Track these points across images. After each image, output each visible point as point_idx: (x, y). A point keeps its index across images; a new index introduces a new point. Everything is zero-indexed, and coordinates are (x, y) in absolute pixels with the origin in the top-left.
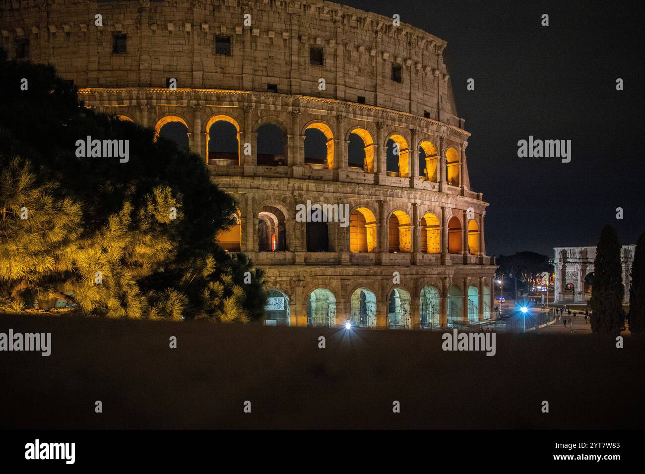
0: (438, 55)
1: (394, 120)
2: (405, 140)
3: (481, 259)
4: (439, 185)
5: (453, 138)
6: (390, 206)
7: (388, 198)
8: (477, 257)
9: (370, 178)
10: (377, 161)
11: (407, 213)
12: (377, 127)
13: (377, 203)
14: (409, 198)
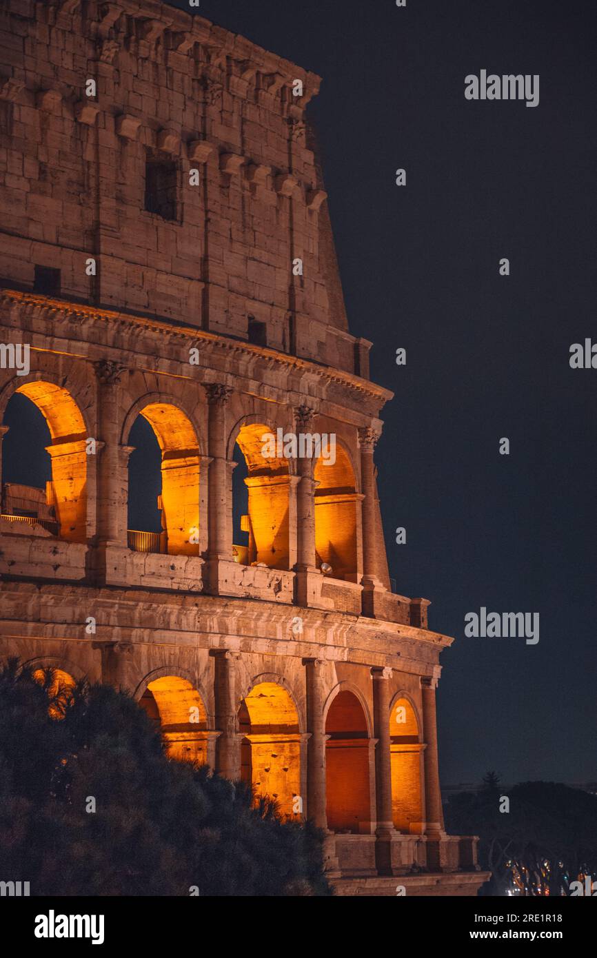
0: (290, 121)
1: (154, 353)
2: (188, 422)
3: (432, 847)
4: (296, 580)
5: (337, 412)
6: (139, 662)
7: (136, 633)
8: (418, 842)
9: (74, 558)
10: (99, 498)
11: (196, 685)
12: (99, 378)
13: (98, 651)
14: (203, 631)
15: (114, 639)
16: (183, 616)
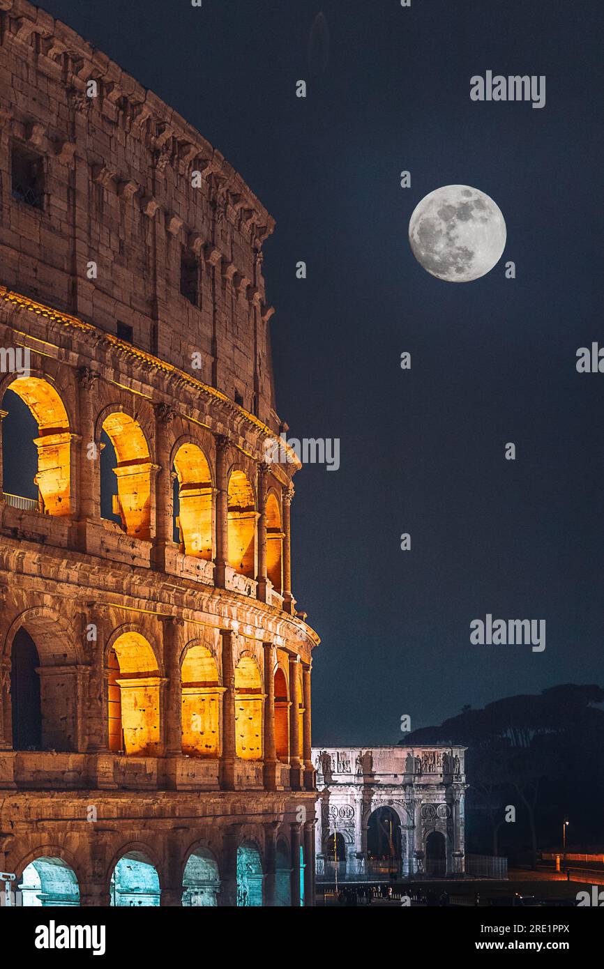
2: (205, 460)
4: (258, 587)
6: (184, 634)
7: (184, 612)
9: (144, 551)
10: (158, 509)
11: (213, 654)
13: (162, 622)
14: (220, 615)
15: (173, 614)
16: (209, 603)
